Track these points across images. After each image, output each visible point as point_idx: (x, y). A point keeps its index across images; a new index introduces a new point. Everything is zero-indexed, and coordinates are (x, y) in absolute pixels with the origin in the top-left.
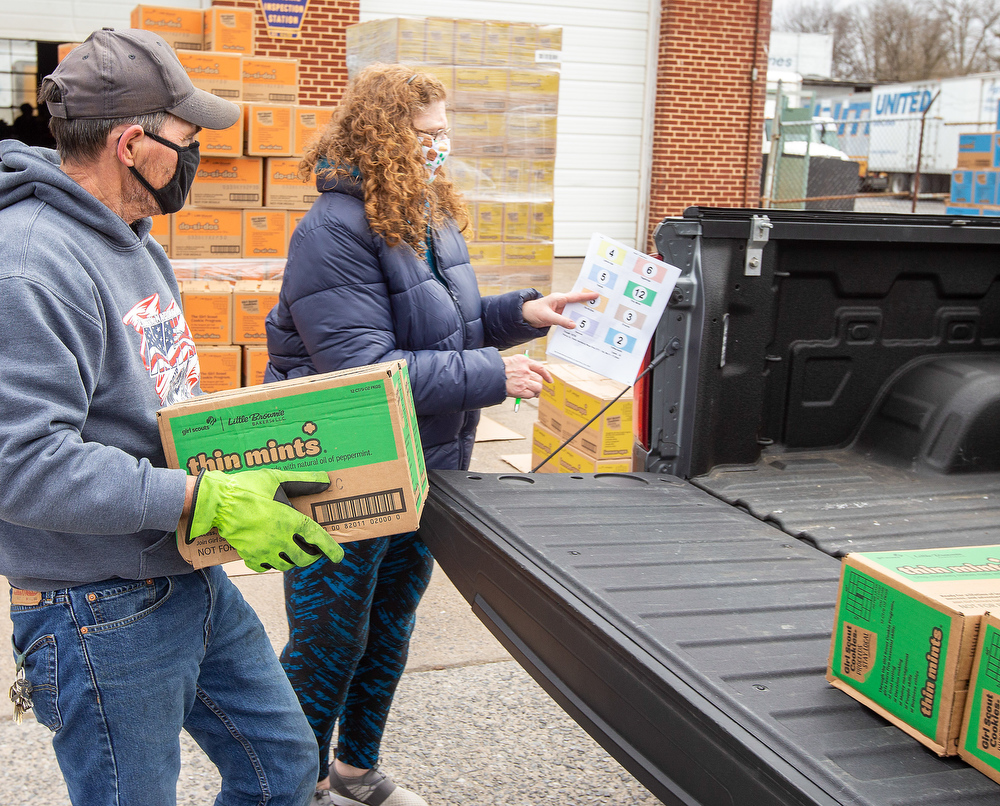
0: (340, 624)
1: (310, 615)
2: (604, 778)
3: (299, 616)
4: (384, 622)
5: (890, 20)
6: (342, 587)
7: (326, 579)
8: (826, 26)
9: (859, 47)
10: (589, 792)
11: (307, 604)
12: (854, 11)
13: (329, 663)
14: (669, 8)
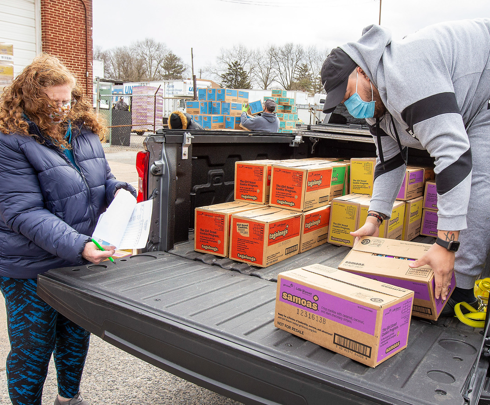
0: (36, 337)
1: (19, 334)
2: (129, 389)
3: (13, 335)
4: (69, 332)
5: (122, 58)
6: (35, 318)
7: (25, 315)
8: (98, 57)
9: (112, 67)
10: (126, 398)
11: (17, 328)
12: (108, 52)
13: (32, 356)
14: (46, 42)
